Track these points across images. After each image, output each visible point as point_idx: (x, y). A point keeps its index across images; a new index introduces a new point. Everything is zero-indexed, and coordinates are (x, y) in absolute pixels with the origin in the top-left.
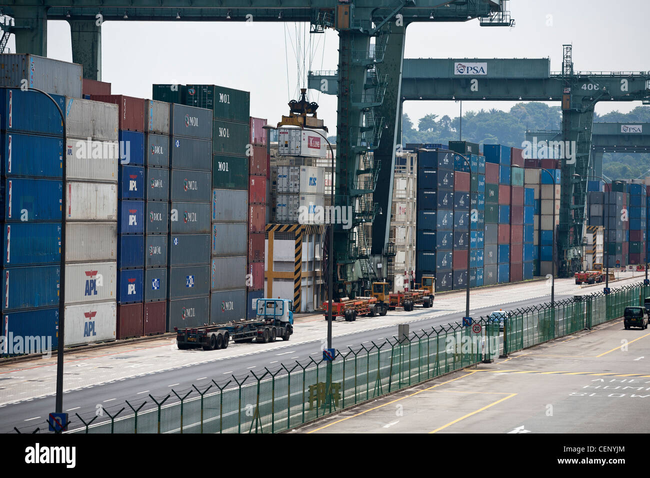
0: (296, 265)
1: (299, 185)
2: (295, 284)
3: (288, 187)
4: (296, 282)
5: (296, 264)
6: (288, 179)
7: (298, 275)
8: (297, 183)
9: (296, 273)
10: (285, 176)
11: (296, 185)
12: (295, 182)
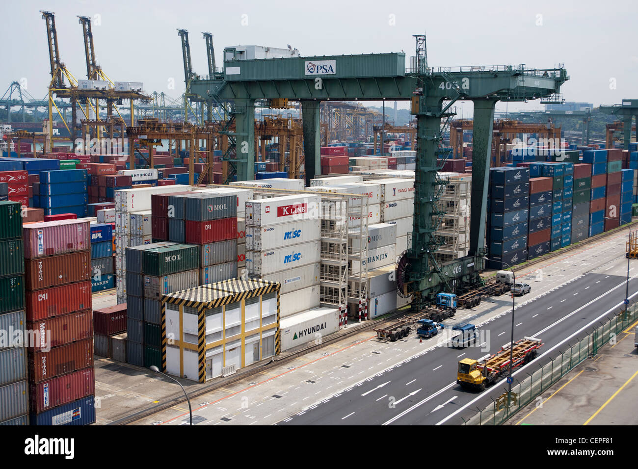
0: (199, 339)
1: (261, 244)
2: (199, 355)
3: (254, 246)
4: (200, 354)
5: (200, 337)
6: (253, 239)
7: (202, 346)
8: (259, 242)
9: (200, 346)
10: (251, 236)
11: (258, 244)
12: (258, 242)
